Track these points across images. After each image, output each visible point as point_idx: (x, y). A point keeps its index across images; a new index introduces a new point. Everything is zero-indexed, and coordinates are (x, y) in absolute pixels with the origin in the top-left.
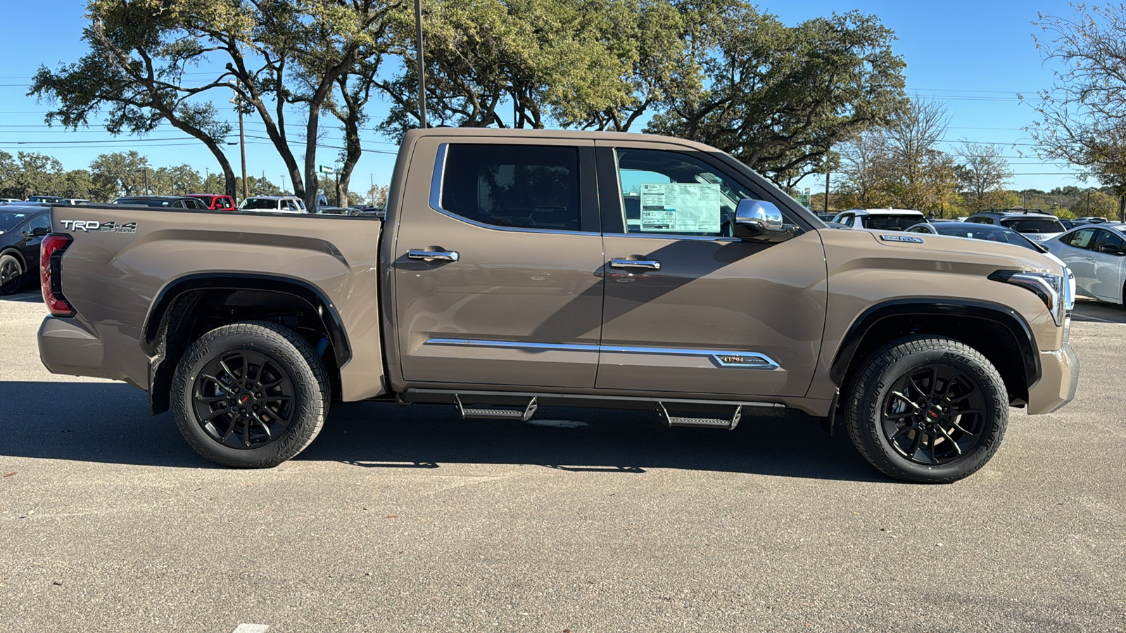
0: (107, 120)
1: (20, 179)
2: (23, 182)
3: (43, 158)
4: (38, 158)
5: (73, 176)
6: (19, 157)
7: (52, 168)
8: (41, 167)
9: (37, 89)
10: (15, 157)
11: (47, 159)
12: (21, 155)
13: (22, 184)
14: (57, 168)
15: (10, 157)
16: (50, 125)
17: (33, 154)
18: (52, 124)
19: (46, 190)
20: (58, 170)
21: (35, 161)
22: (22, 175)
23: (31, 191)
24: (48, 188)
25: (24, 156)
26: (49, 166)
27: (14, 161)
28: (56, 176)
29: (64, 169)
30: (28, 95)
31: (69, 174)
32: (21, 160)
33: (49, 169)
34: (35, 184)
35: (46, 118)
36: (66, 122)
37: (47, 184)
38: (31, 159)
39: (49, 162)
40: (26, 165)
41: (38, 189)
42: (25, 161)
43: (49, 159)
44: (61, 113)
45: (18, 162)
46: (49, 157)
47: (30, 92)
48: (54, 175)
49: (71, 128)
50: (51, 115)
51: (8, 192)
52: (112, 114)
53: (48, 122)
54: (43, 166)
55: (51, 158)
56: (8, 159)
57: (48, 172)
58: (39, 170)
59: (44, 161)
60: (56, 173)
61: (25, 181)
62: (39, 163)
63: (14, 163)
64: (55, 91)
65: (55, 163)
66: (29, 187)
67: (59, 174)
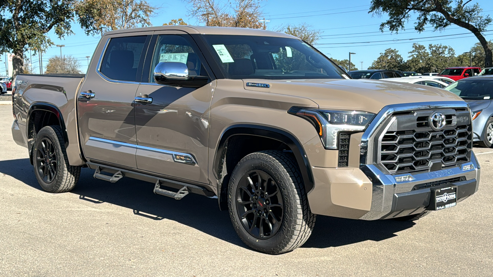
0: (416, 23)
1: (428, 61)
2: (430, 63)
3: (443, 47)
4: (440, 47)
5: (462, 57)
6: (429, 48)
7: (448, 53)
8: (442, 53)
9: (373, 8)
10: (427, 48)
11: (446, 47)
12: (431, 46)
13: (429, 64)
14: (451, 53)
15: (424, 48)
16: (382, 31)
17: (437, 45)
18: (384, 30)
19: (442, 67)
20: (452, 54)
21: (438, 50)
22: (429, 59)
23: (434, 68)
24: (444, 66)
25: (432, 47)
26: (446, 52)
27: (426, 50)
28: (450, 58)
29: (455, 53)
30: (369, 12)
31: (459, 57)
32: (431, 49)
33: (446, 54)
34: (436, 64)
35: (380, 27)
36: (392, 28)
37: (444, 64)
38: (436, 48)
39: (447, 50)
40: (434, 52)
41: (438, 67)
42: (433, 50)
43: (447, 47)
44: (388, 22)
45: (428, 51)
46: (447, 46)
47: (371, 10)
48: (449, 58)
49: (395, 32)
50: (383, 25)
51: (421, 70)
52: (419, 18)
53: (381, 29)
54: (443, 52)
55: (448, 47)
56: (423, 49)
57: (446, 56)
58: (440, 55)
59: (444, 49)
60: (450, 56)
61: (431, 63)
62: (441, 50)
63: (426, 51)
64: (382, 8)
65: (451, 49)
66: (433, 66)
67: (452, 57)
